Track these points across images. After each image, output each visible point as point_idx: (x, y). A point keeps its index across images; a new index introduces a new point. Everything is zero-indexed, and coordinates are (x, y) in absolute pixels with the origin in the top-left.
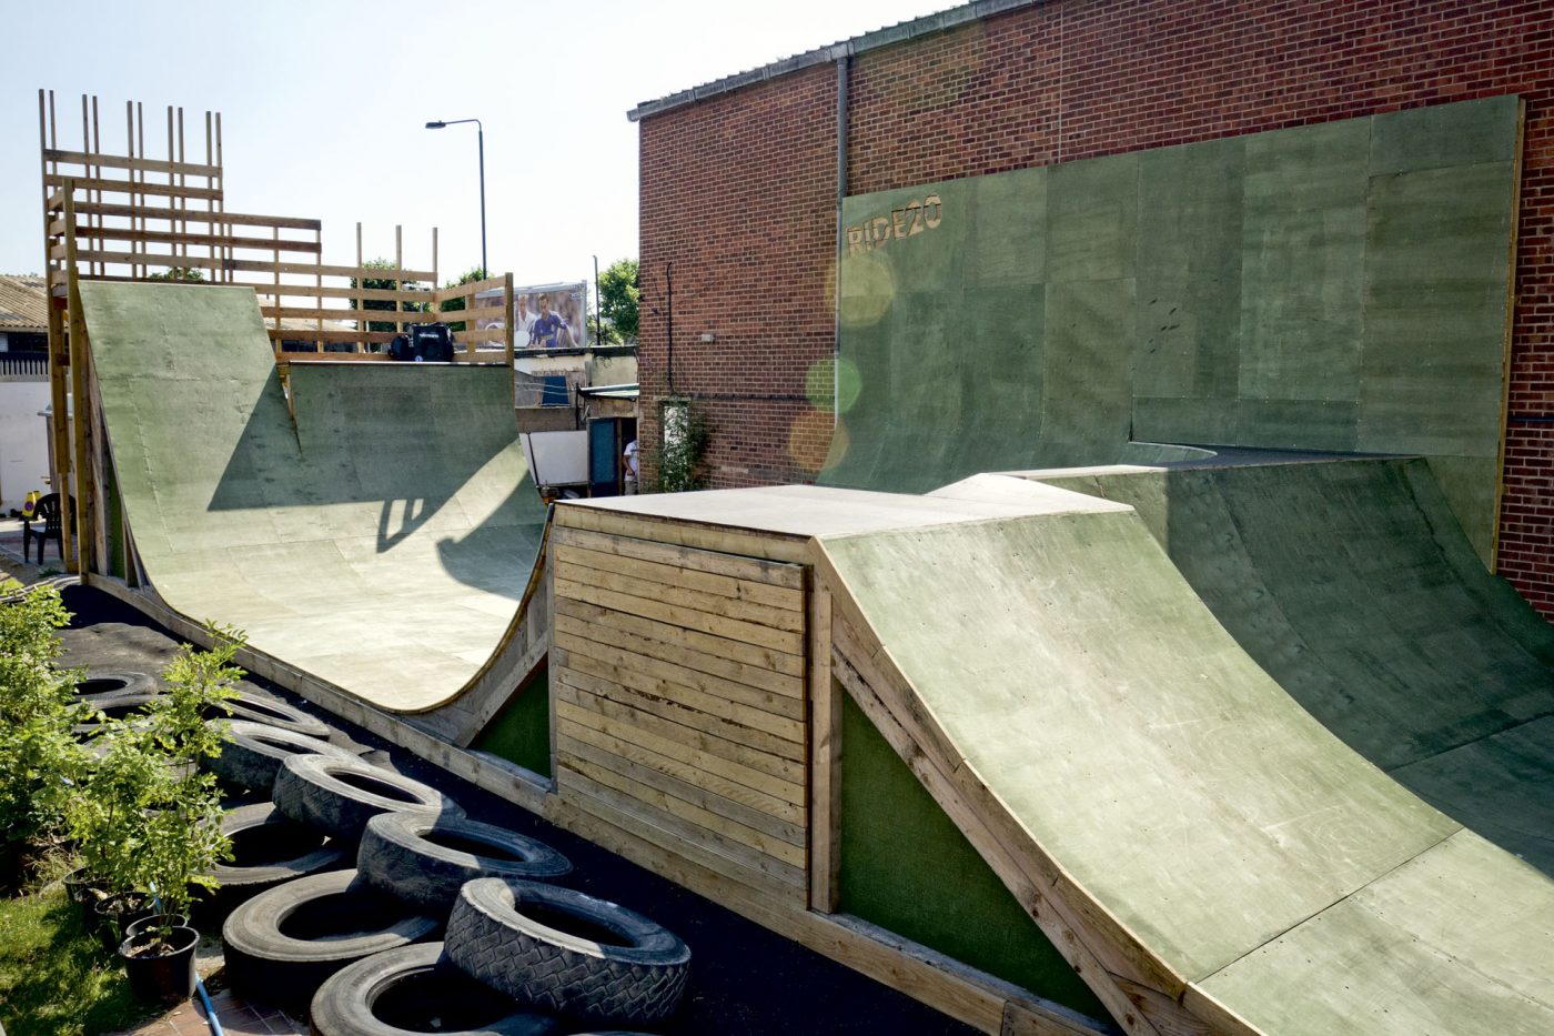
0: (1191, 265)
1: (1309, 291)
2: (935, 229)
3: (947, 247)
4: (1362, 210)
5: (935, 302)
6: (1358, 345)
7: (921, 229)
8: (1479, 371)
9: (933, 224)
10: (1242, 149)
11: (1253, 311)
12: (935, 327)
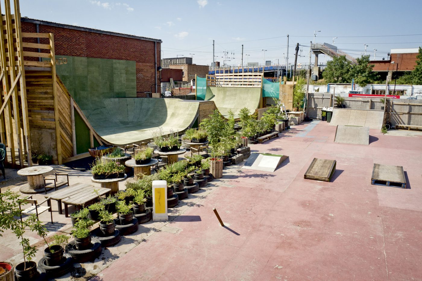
0: (108, 75)
1: (121, 79)
2: (66, 64)
3: (69, 68)
4: (124, 70)
5: (67, 77)
6: (125, 85)
7: (62, 63)
8: (134, 88)
9: (66, 63)
10: (113, 61)
11: (115, 81)
12: (68, 82)
